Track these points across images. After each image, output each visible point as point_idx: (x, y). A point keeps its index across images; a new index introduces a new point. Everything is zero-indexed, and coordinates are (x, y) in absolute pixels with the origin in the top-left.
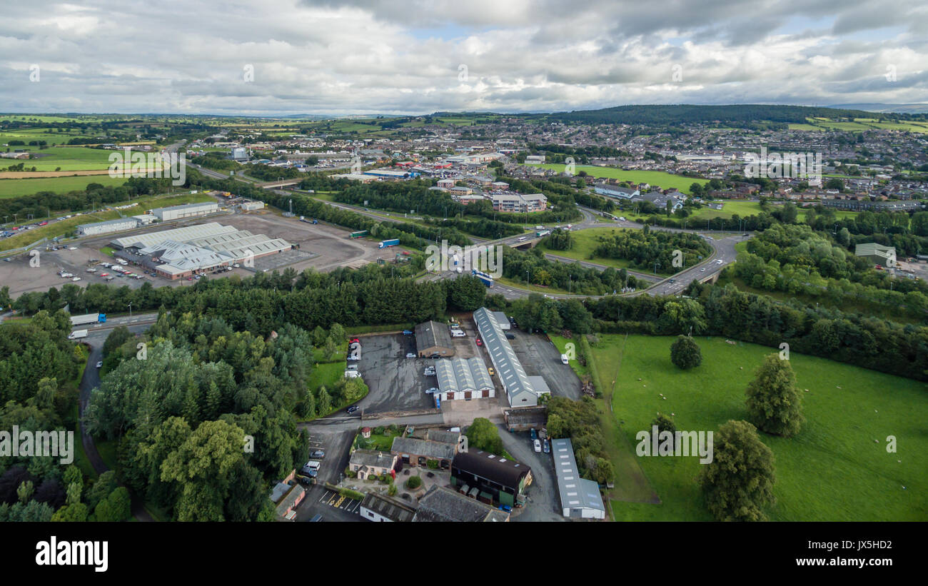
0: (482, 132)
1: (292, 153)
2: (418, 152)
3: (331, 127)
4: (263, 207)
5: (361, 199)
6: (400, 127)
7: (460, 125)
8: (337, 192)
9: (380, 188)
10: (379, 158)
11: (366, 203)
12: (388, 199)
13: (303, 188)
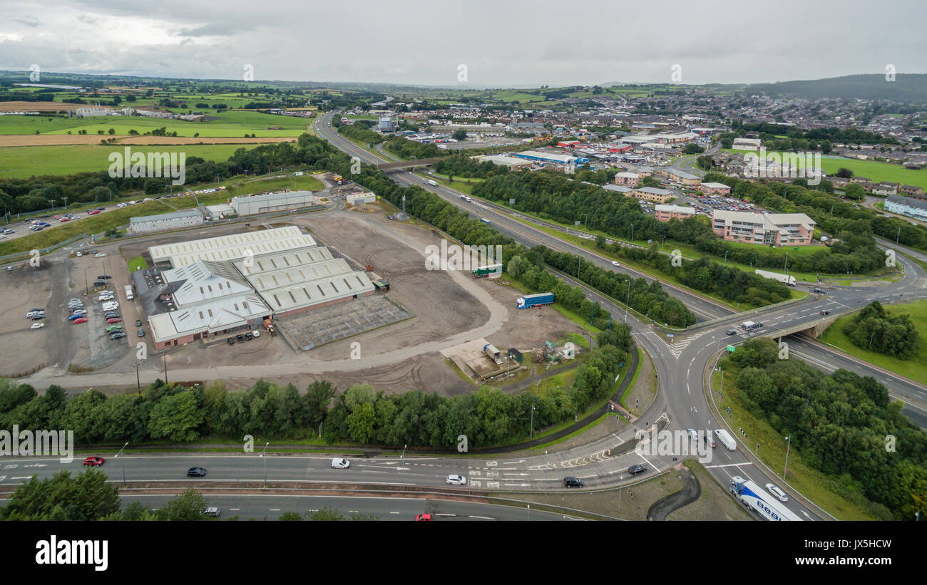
0: (662, 104)
1: (443, 125)
2: (586, 128)
3: (494, 96)
4: (374, 200)
5: (505, 196)
6: (565, 97)
7: (634, 97)
8: (477, 181)
9: (533, 181)
10: (539, 134)
11: (512, 201)
12: (542, 199)
13: (438, 171)
